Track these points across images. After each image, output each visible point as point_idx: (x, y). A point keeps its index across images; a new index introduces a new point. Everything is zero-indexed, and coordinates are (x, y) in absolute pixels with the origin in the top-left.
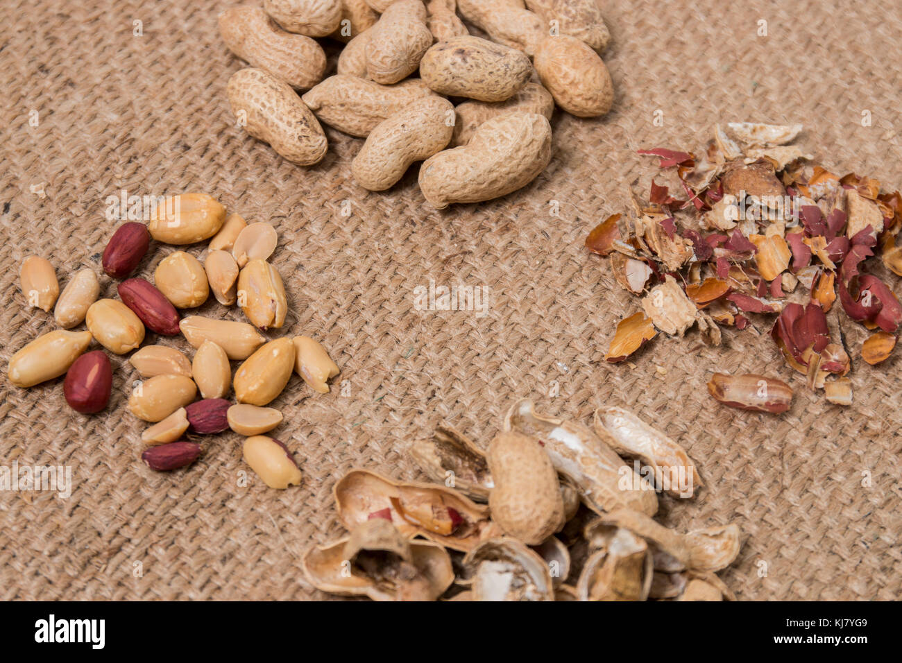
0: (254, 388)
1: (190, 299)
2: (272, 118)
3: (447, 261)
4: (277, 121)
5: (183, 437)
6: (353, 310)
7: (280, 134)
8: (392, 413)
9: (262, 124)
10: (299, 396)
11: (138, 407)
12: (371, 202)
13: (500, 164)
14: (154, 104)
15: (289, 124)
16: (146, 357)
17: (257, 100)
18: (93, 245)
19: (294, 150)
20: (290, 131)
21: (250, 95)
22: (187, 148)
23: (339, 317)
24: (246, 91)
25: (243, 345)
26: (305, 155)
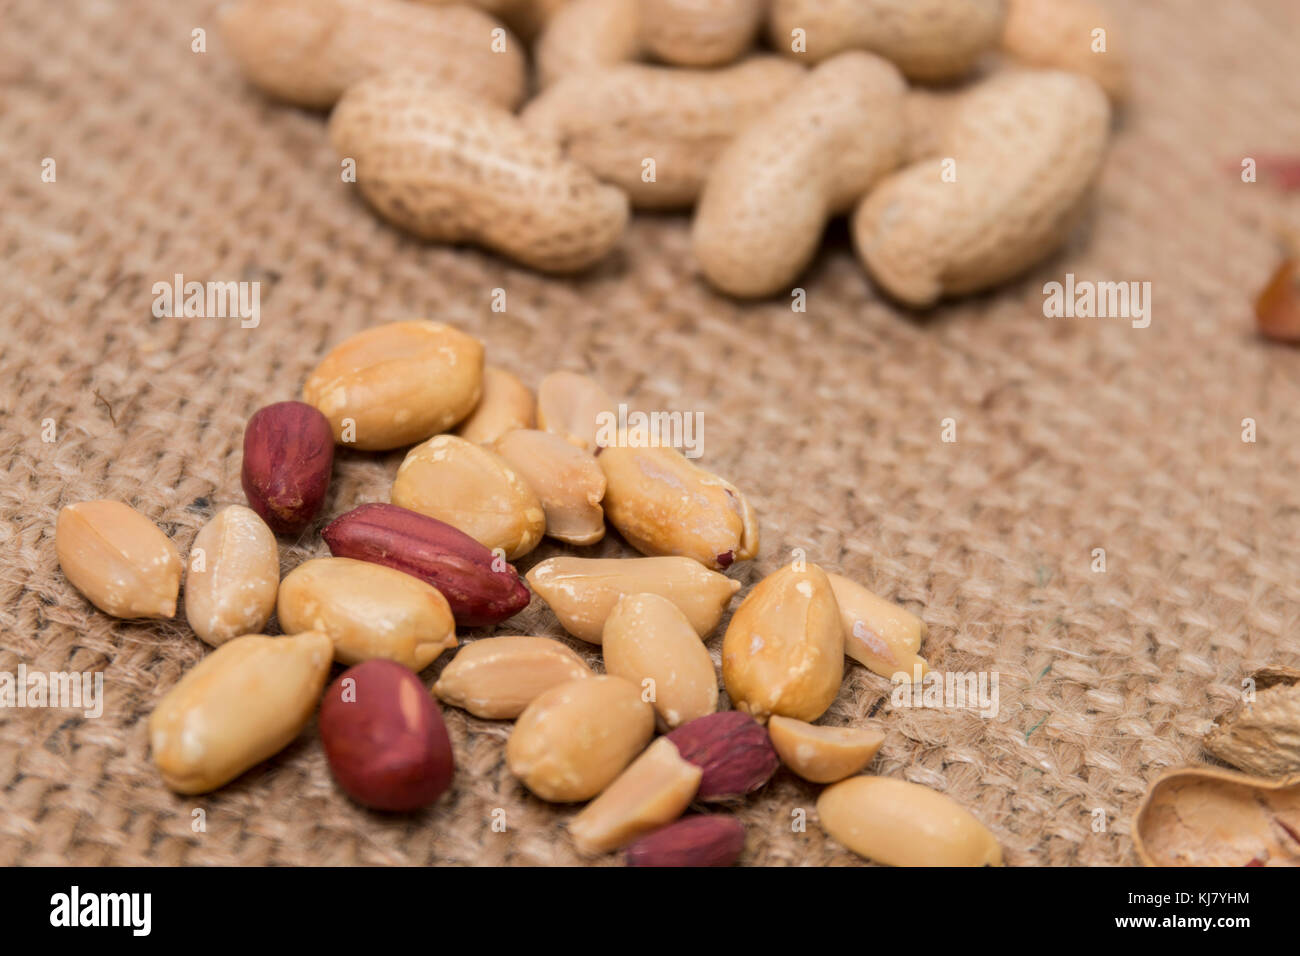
0: (799, 668)
1: (518, 529)
2: (491, 161)
3: (988, 404)
4: (506, 166)
5: (697, 805)
6: (859, 518)
7: (519, 192)
8: (1092, 694)
9: (464, 182)
10: (865, 701)
11: (549, 759)
12: (752, 319)
13: (1040, 177)
14: (143, 207)
15: (538, 164)
16: (492, 659)
17: (440, 129)
18: (176, 484)
19: (564, 224)
20: (546, 179)
21: (421, 123)
22: (274, 278)
23: (841, 536)
24: (408, 114)
25: (701, 599)
26: (589, 231)
